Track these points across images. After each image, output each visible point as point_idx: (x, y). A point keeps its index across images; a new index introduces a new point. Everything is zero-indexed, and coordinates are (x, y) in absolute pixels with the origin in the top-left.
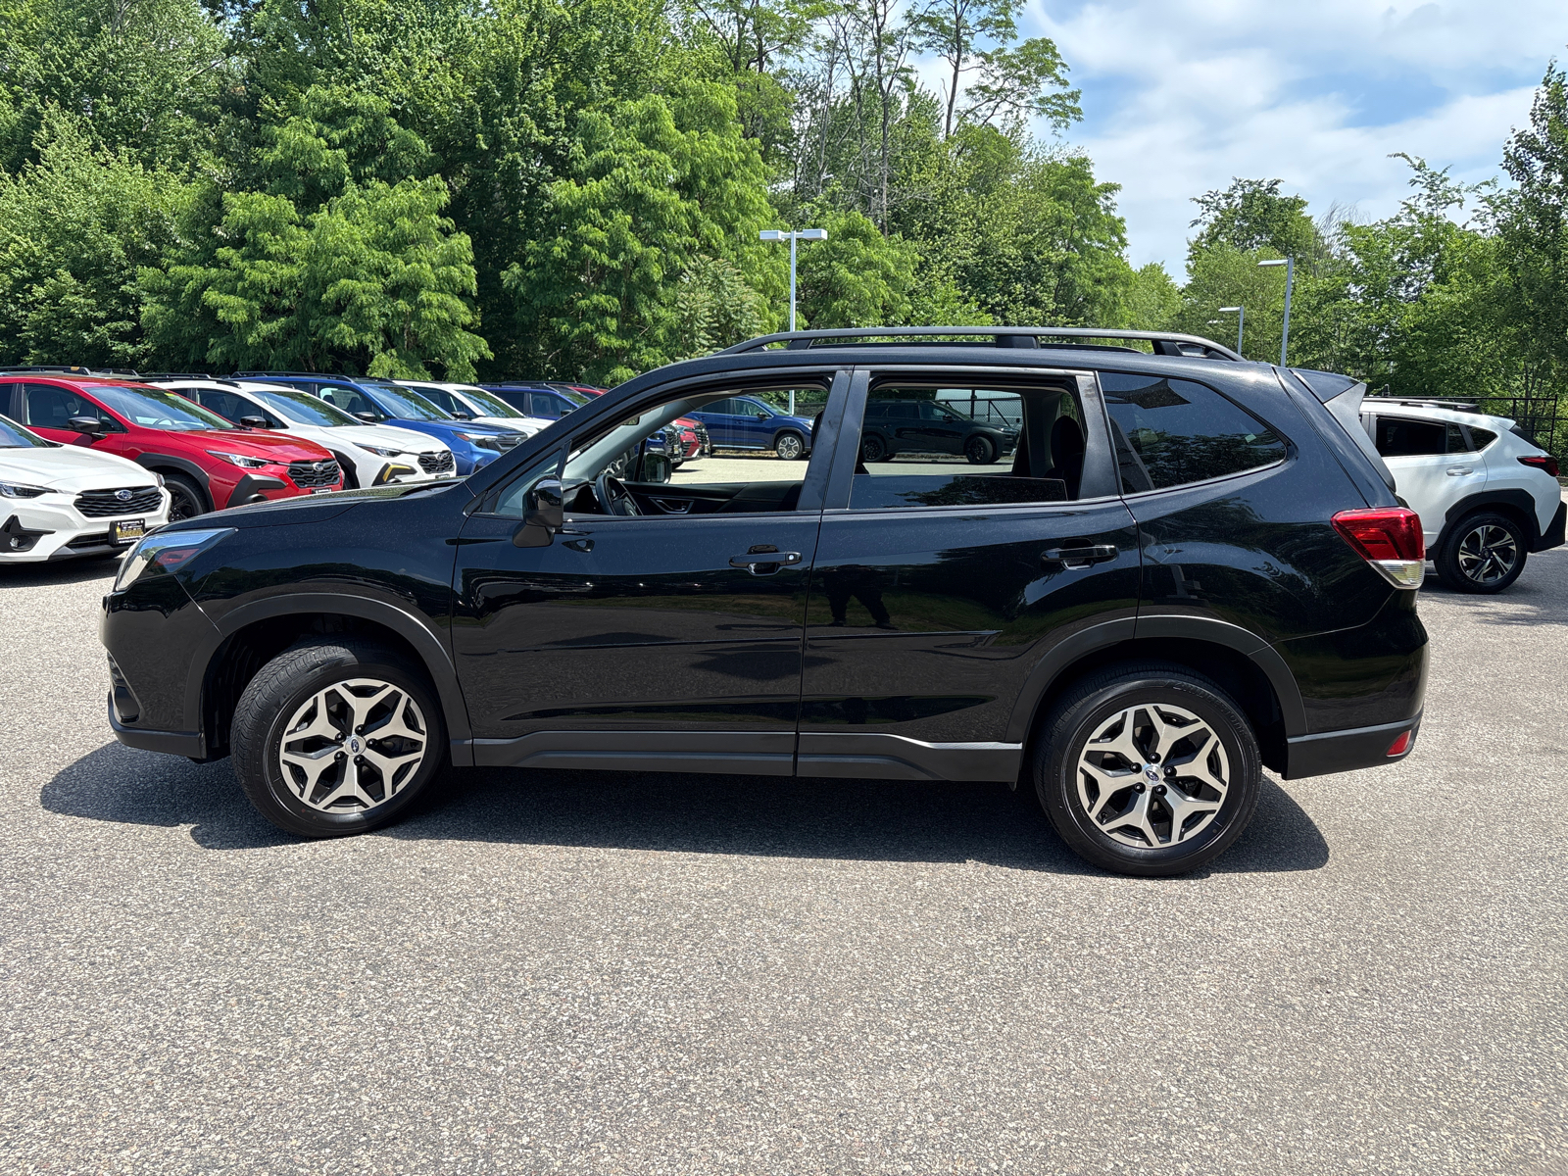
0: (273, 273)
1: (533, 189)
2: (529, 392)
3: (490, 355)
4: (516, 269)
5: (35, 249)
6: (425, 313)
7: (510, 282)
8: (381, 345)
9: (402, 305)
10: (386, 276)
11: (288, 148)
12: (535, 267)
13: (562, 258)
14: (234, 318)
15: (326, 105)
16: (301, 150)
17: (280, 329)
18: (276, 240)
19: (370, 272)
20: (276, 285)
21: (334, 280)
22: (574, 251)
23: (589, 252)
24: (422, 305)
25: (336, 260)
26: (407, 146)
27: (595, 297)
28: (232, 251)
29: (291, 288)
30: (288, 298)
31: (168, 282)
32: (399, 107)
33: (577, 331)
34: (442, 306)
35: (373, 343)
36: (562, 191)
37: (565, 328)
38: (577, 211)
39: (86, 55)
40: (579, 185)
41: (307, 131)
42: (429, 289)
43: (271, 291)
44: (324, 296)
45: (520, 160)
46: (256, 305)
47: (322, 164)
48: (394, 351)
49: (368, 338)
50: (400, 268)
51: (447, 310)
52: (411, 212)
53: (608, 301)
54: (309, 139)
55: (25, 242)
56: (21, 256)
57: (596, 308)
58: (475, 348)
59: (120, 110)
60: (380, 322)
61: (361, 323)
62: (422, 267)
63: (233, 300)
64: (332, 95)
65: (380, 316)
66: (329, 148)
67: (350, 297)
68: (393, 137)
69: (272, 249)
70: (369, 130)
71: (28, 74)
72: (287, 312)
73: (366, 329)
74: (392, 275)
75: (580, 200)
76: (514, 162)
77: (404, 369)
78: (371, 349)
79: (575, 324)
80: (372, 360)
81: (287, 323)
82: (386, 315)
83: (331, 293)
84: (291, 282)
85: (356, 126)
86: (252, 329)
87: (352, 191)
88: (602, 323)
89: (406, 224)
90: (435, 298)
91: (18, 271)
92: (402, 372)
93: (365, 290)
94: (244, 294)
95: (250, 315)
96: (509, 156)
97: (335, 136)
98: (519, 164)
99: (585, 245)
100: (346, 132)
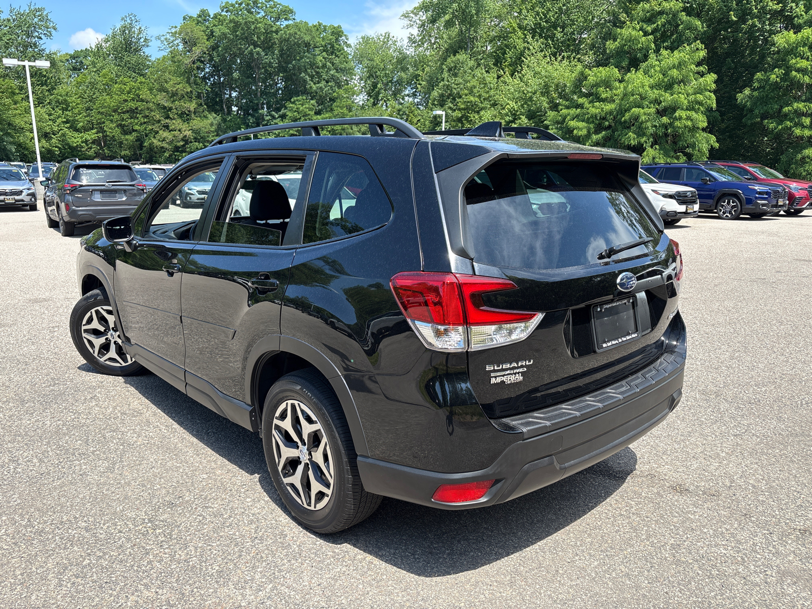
0: (602, 108)
1: (766, 40)
2: (685, 168)
3: (717, 145)
4: (747, 91)
5: (515, 107)
6: (677, 123)
7: (742, 100)
8: (650, 144)
9: (665, 120)
10: (659, 104)
11: (622, 39)
12: (758, 88)
13: (776, 82)
14: (580, 133)
15: (647, 12)
16: (630, 40)
17: (603, 137)
18: (607, 91)
19: (650, 103)
20: (603, 114)
21: (628, 110)
22: (786, 76)
23: (795, 76)
24: (676, 119)
25: (632, 99)
26: (690, 27)
27: (795, 105)
28: (585, 99)
29: (611, 115)
30: (608, 121)
31: (560, 118)
32: (688, 5)
33: (780, 127)
34: (689, 118)
35: (646, 142)
36: (783, 38)
37: (771, 126)
38: (792, 50)
39: (553, 10)
40: (795, 33)
41: (634, 28)
42: (682, 109)
43: (600, 118)
44: (623, 119)
45: (757, 23)
46: (592, 126)
47: (639, 45)
48: (657, 147)
49: (643, 140)
50: (667, 98)
51: (692, 120)
52: (680, 65)
53: (805, 106)
54: (634, 33)
55: (512, 104)
56: (510, 111)
57: (796, 111)
58: (707, 142)
59: (564, 34)
60: (651, 130)
61: (641, 132)
62: (679, 97)
63: (581, 124)
64: (651, 6)
65: (652, 127)
66: (644, 36)
67: (637, 118)
68: (682, 23)
69: (603, 96)
70: (669, 22)
71: (528, 24)
72: (607, 128)
73: (644, 134)
74: (663, 103)
75: (794, 43)
76: (753, 25)
77: (661, 156)
78: (644, 146)
79: (781, 122)
80: (644, 152)
81: (605, 134)
82: (655, 126)
83: (627, 116)
84: (611, 113)
85: (661, 21)
86: (589, 139)
87: (652, 59)
88: (799, 121)
89: (675, 73)
90: (683, 114)
91: (508, 117)
92: (660, 158)
93: (645, 113)
94: (588, 121)
95: (589, 132)
96: (750, 22)
97: (649, 29)
98: (756, 26)
99: (793, 72)
100: (655, 25)
